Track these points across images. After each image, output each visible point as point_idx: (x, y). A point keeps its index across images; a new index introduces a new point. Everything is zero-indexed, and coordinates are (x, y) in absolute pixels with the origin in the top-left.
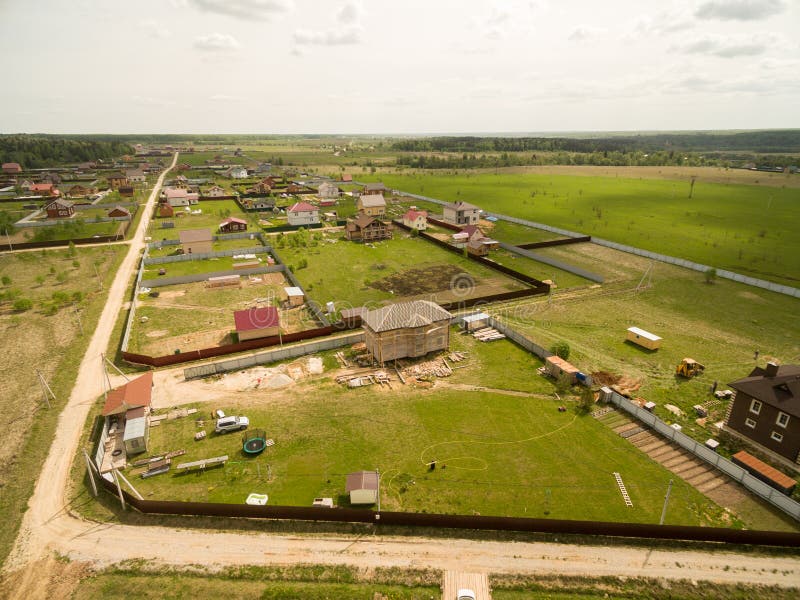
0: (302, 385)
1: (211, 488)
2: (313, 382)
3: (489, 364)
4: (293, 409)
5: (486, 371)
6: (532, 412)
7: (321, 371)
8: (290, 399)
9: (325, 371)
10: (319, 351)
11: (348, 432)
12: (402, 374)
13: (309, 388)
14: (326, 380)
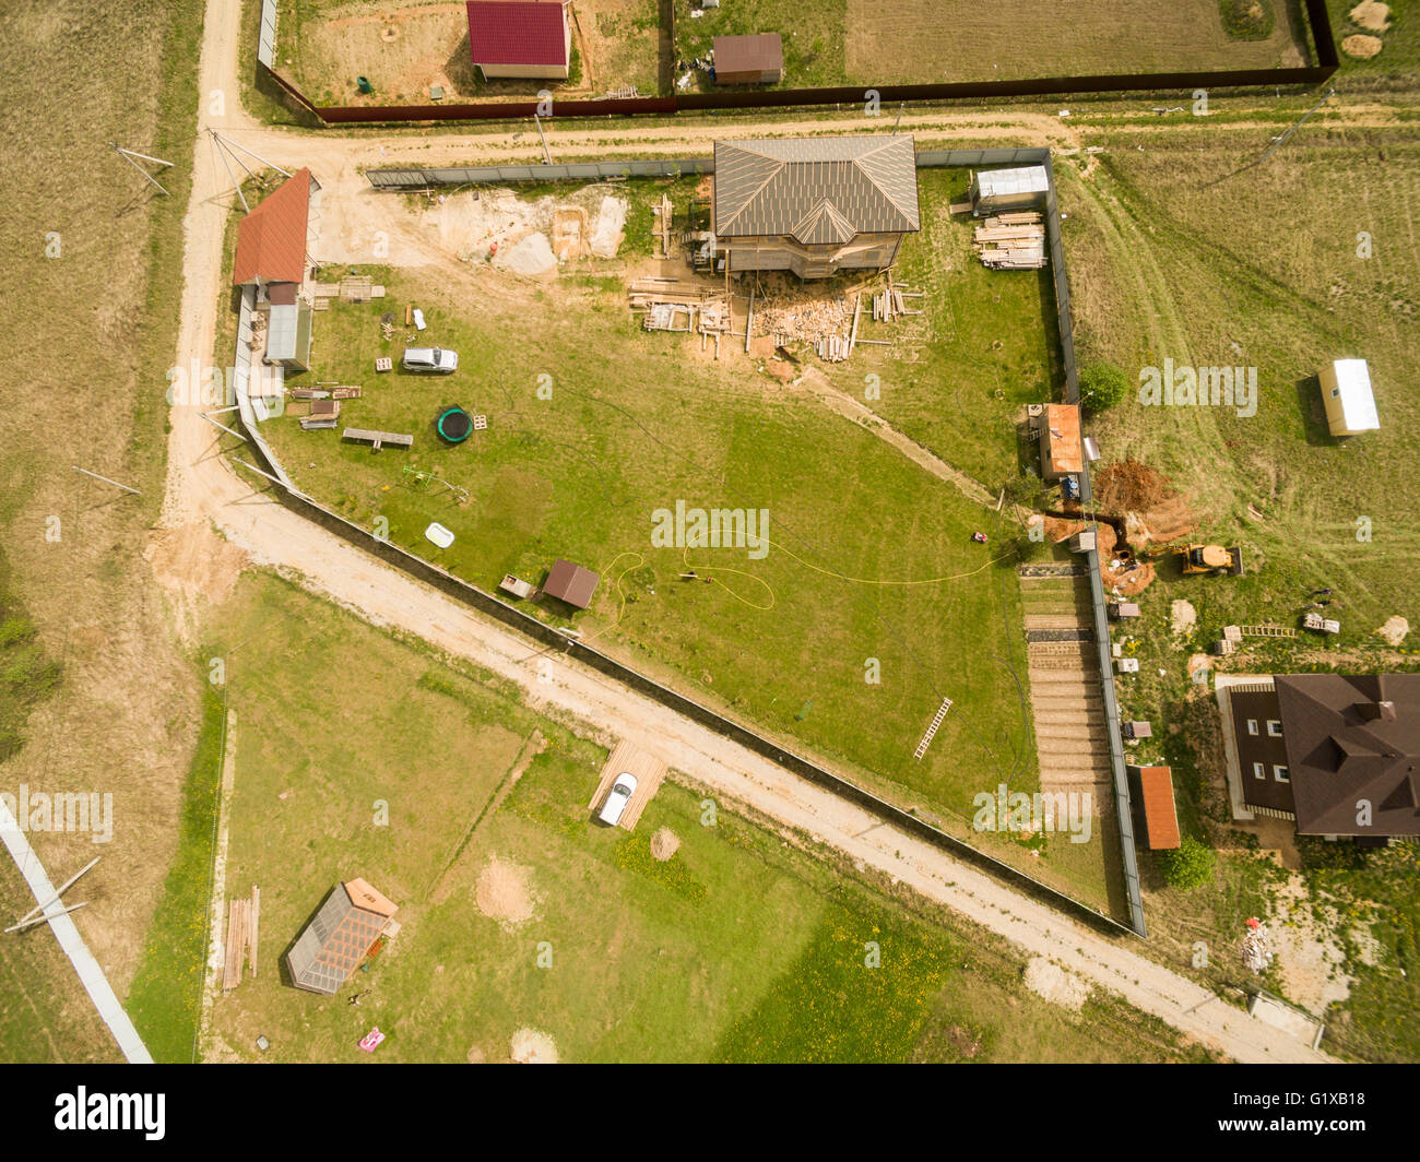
0: (566, 283)
1: (387, 488)
2: (589, 282)
3: (941, 351)
4: (535, 350)
5: (921, 370)
6: (922, 520)
7: (611, 253)
8: (536, 320)
9: (621, 254)
10: (631, 178)
11: (601, 443)
12: (756, 320)
13: (576, 298)
14: (611, 285)
